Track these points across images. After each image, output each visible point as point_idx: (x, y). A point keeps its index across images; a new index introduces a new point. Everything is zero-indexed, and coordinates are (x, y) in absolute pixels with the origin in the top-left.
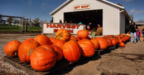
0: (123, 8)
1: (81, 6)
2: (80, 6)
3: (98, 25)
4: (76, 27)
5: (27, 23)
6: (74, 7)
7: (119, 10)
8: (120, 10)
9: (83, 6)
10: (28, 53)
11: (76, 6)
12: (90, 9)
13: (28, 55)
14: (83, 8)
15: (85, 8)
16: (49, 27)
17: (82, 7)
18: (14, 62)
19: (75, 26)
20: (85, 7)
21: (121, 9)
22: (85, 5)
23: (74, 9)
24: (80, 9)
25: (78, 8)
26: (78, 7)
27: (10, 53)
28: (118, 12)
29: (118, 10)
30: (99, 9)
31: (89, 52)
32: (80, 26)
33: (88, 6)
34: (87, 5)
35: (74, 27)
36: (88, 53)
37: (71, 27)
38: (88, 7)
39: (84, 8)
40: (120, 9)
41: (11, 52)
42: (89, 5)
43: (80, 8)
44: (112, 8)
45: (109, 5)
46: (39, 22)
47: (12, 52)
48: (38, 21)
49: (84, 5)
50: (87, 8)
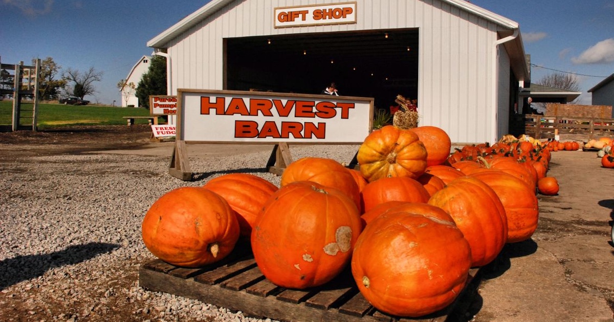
0: (513, 25)
1: (311, 10)
2: (307, 12)
3: (399, 97)
4: (339, 111)
5: (21, 86)
6: (278, 12)
7: (495, 34)
8: (500, 36)
9: (321, 8)
10: (331, 245)
11: (286, 11)
12: (358, 27)
13: (328, 252)
14: (321, 21)
15: (334, 20)
16: (213, 111)
17: (318, 15)
18: (226, 292)
19: (333, 107)
20: (332, 14)
21: (502, 31)
22: (333, 7)
23: (278, 24)
24: (307, 25)
25: (298, 21)
26: (297, 14)
27: (189, 249)
28: (490, 42)
29: (489, 32)
30: (402, 26)
31: (521, 224)
32: (356, 105)
33: (349, 11)
34: (341, 7)
35: (327, 112)
36: (519, 228)
37: (314, 110)
38: (350, 18)
39: (327, 21)
40: (500, 30)
41: (197, 242)
42: (352, 6)
43: (310, 19)
44: (464, 23)
45: (450, 12)
46: (57, 77)
47: (202, 243)
48: (50, 74)
49: (327, 8)
50: (341, 20)
